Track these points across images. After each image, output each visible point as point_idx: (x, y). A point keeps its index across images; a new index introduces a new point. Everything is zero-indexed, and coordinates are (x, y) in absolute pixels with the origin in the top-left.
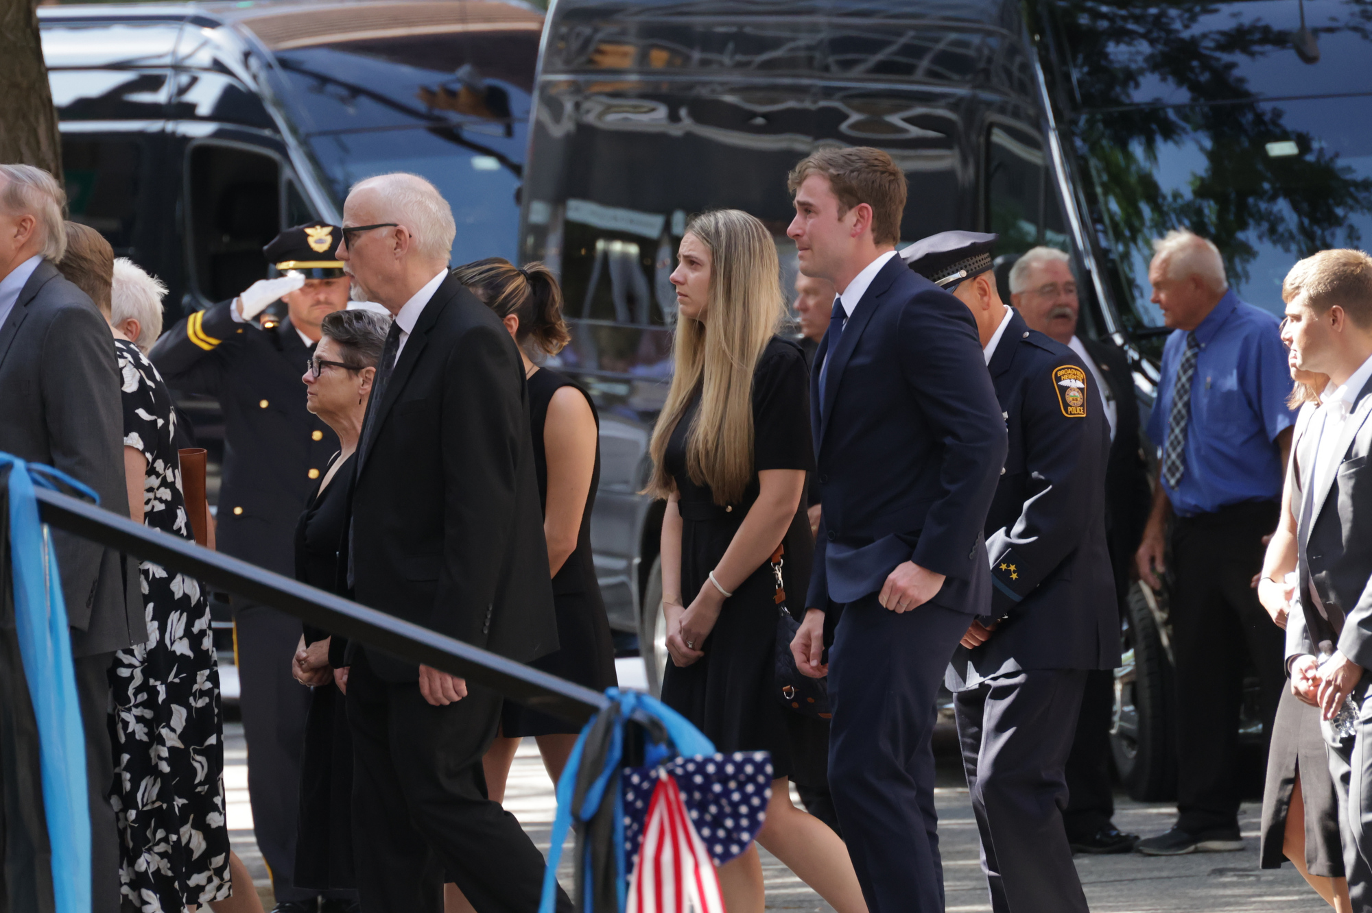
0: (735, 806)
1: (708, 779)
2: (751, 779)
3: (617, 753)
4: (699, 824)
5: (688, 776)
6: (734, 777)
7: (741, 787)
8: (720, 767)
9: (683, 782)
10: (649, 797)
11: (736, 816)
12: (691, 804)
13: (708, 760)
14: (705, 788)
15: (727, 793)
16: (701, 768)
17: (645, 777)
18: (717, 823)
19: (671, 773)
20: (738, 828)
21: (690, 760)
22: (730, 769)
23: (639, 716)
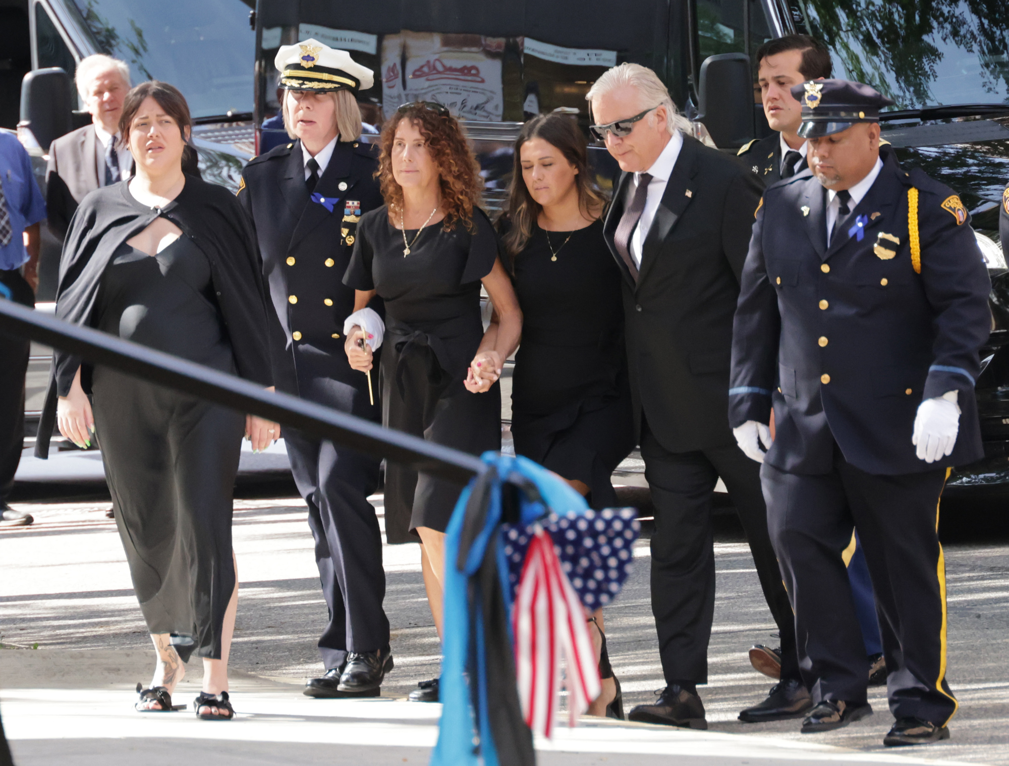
0: (604, 559)
1: (580, 535)
2: (620, 534)
3: (496, 510)
4: (572, 576)
5: (561, 532)
6: (604, 532)
7: (610, 542)
8: (591, 524)
9: (557, 537)
10: (524, 551)
11: (606, 568)
12: (564, 557)
13: (580, 517)
14: (578, 542)
15: (597, 547)
16: (573, 525)
17: (522, 532)
18: (587, 574)
19: (546, 529)
20: (607, 580)
21: (563, 517)
22: (600, 525)
23: (515, 478)
